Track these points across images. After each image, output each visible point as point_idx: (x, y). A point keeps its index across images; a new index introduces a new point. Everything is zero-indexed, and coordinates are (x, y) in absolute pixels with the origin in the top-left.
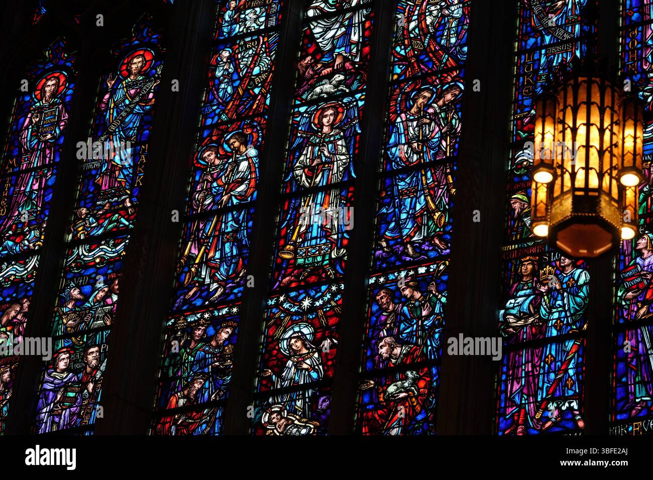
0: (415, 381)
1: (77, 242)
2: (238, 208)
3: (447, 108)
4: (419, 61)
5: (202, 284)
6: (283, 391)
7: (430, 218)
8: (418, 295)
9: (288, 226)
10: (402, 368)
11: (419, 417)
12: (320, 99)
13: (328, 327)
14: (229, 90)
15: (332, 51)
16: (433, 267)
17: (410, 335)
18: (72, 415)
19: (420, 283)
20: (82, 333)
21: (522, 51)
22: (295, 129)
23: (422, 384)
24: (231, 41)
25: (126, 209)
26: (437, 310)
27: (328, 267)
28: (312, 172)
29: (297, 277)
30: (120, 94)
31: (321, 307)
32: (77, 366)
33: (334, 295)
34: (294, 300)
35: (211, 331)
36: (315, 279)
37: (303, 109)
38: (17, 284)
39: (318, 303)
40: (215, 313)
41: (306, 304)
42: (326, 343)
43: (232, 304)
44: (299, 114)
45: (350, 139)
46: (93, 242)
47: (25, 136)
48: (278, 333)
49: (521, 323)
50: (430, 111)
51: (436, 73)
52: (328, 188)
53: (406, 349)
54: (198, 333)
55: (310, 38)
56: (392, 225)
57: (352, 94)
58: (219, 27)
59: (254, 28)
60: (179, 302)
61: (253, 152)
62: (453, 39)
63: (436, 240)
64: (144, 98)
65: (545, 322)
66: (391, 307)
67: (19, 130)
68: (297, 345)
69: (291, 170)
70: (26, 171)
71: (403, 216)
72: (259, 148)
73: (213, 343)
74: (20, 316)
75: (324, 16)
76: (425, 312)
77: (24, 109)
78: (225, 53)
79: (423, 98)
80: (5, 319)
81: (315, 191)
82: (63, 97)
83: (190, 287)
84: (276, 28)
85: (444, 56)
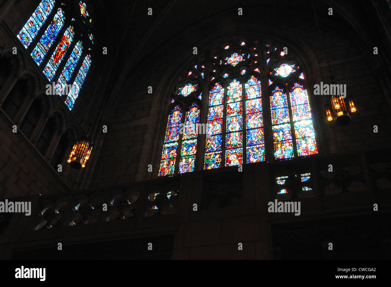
1: (184, 140)
2: (218, 135)
3: (258, 118)
4: (252, 111)
5: (212, 148)
7: (258, 137)
8: (257, 150)
9: (228, 138)
12: (232, 117)
13: (239, 156)
14: (213, 115)
15: (234, 108)
17: (257, 157)
18: (187, 170)
19: (258, 148)
20: (187, 156)
21: (272, 110)
22: (228, 121)
24: (213, 106)
26: (262, 153)
27: (238, 145)
28: (232, 129)
29: (232, 147)
30: (191, 115)
32: (187, 161)
33: (240, 150)
34: (231, 151)
35: (215, 156)
36: (235, 147)
37: (229, 118)
38: (173, 147)
39: (236, 151)
40: (215, 153)
41: (234, 151)
42: (239, 158)
43: (218, 151)
44: (228, 119)
45: (240, 123)
46: (188, 140)
47: (172, 121)
48: (229, 156)
49: (280, 155)
50: (255, 119)
51: (255, 113)
52: (236, 132)
53: (256, 160)
54: (212, 156)
55: (229, 106)
56: (250, 138)
57: (239, 116)
58: (210, 104)
59: (217, 104)
60: (207, 151)
61: (220, 125)
62: (258, 107)
63: (260, 141)
64: (196, 115)
65: (284, 155)
66: (252, 152)
67: (171, 120)
68: (233, 159)
69: (228, 128)
70: (173, 127)
71: (252, 137)
72: (221, 124)
73: (215, 158)
74: (174, 153)
75: (231, 103)
76: (259, 153)
77: (171, 117)
78: (212, 108)
79: (253, 117)
80: (171, 153)
81: (233, 132)
82: (179, 115)
83: (209, 148)
84: (222, 105)
85: (257, 110)
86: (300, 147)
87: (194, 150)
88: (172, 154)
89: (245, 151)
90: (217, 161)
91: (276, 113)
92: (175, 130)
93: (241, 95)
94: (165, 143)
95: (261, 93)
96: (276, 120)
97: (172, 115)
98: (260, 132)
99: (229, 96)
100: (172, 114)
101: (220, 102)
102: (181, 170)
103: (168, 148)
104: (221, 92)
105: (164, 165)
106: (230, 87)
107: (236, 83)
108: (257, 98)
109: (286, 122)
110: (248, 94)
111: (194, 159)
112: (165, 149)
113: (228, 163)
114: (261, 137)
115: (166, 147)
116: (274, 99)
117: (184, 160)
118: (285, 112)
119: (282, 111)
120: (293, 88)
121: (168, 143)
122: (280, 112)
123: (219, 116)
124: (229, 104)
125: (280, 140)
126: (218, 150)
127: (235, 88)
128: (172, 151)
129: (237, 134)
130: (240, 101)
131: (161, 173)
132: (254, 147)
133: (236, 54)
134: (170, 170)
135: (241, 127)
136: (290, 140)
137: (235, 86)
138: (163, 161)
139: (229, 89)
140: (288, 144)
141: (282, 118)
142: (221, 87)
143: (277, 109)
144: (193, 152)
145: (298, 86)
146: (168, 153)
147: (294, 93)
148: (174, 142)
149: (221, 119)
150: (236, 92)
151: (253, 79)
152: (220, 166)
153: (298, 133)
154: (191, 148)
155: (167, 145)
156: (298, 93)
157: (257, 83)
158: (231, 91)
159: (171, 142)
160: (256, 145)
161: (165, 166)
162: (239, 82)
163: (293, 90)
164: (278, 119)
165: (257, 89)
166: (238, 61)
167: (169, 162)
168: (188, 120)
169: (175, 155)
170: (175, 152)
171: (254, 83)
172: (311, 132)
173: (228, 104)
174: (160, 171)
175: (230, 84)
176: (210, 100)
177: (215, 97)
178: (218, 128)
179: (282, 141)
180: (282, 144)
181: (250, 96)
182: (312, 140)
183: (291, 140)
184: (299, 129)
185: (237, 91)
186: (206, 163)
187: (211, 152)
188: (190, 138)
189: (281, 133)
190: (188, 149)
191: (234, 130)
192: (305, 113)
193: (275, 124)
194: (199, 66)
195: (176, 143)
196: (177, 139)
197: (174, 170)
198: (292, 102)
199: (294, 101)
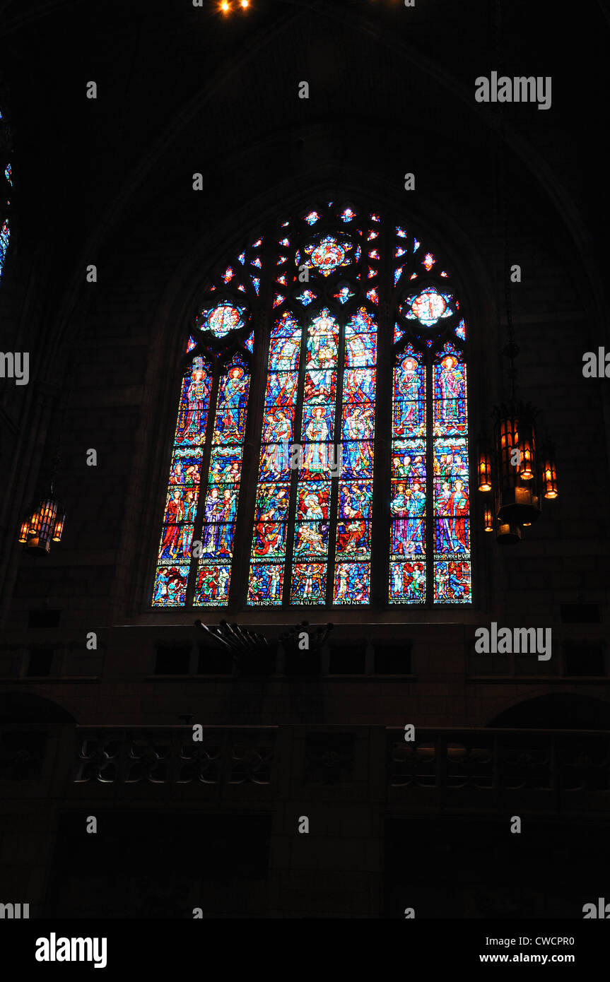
0: (360, 525)
1: (216, 445)
2: (284, 443)
3: (366, 418)
4: (355, 397)
5: (271, 472)
6: (307, 521)
7: (362, 462)
8: (359, 491)
10: (354, 520)
11: (362, 540)
12: (314, 405)
13: (323, 499)
14: (277, 393)
16: (364, 482)
17: (357, 506)
18: (221, 516)
19: (360, 488)
20: (222, 483)
22: (305, 415)
23: (362, 527)
24: (276, 372)
25: (237, 435)
26: (367, 499)
27: (322, 474)
28: (313, 434)
29: (310, 476)
30: (230, 385)
31: (321, 490)
32: (221, 497)
33: (325, 486)
34: (309, 485)
35: (276, 492)
37: (308, 407)
38: (192, 458)
39: (319, 488)
40: (278, 485)
41: (315, 487)
42: (324, 504)
43: (284, 482)
44: (307, 409)
45: (328, 423)
46: (223, 446)
47: (190, 395)
48: (304, 497)
49: (400, 509)
50: (360, 418)
51: (362, 403)
52: (320, 442)
53: (355, 512)
54: (271, 492)
55: (309, 377)
56: (347, 462)
57: (328, 405)
58: (271, 365)
59: (285, 368)
60: (262, 478)
61: (289, 421)
62: (368, 390)
63: (365, 471)
64: (241, 389)
65: (409, 511)
66: (349, 495)
67: (186, 392)
68: (312, 503)
69: (305, 431)
70: (192, 410)
71: (351, 459)
72: (291, 420)
73: (278, 497)
74: (195, 472)
75: (315, 369)
76: (362, 499)
77: (188, 383)
78: (274, 377)
79: (357, 412)
80: (188, 472)
81: (315, 442)
82: (205, 381)
83: (266, 472)
84: (295, 371)
85: (365, 397)
86: (439, 495)
87: (235, 471)
88: (191, 474)
89: (335, 489)
90: (281, 504)
91: (401, 410)
92: (196, 418)
93: (335, 353)
94: (176, 448)
95: (376, 355)
96: (401, 427)
97: (189, 379)
98: (366, 452)
99: (310, 351)
100: (190, 375)
101: (291, 365)
102: (208, 514)
103: (183, 459)
104: (295, 339)
105: (175, 498)
106: (314, 329)
107: (327, 320)
108: (367, 367)
109: (419, 436)
110: (350, 353)
111: (236, 493)
112: (175, 461)
113: (301, 512)
114: (368, 463)
115: (177, 456)
116: (400, 376)
117: (215, 493)
118: (419, 412)
119: (414, 408)
120: (442, 356)
121: (182, 448)
122: (409, 408)
123: (288, 398)
124: (310, 372)
125: (404, 476)
126: (284, 479)
127: (325, 333)
128: (191, 469)
130: (332, 369)
131: (169, 515)
132: (353, 482)
133: (332, 240)
134: (187, 511)
135: (331, 432)
136: (423, 477)
137: (323, 327)
138: (172, 487)
139: (312, 333)
140: (417, 487)
141: (413, 425)
142: (294, 323)
143: (405, 401)
144: (234, 477)
145: (452, 353)
146: (182, 471)
147: (441, 368)
148: (194, 447)
149: (291, 406)
150: (324, 345)
151: (363, 316)
152: (285, 516)
153: (439, 465)
154: (229, 468)
155: (179, 453)
156: (450, 370)
157: (370, 329)
158: (315, 339)
159: (188, 447)
160: (357, 479)
161: (176, 501)
162: (333, 319)
163: (441, 360)
164: (404, 425)
165: (369, 346)
166: (333, 262)
167: (185, 493)
168: (223, 398)
169: (196, 479)
170: (197, 472)
171: (364, 327)
172: (462, 467)
173: (308, 370)
174: (166, 510)
175: (314, 321)
176: (272, 355)
177: (282, 348)
178: (285, 427)
179: (407, 477)
180: (406, 484)
181: (355, 359)
182: (464, 485)
183: (424, 479)
184: (441, 456)
185: (329, 343)
186: (258, 506)
187: (269, 482)
188: (226, 443)
189: (407, 460)
190: (223, 469)
191: (317, 439)
192: (457, 421)
193: (398, 435)
194: (249, 258)
195: (198, 450)
196: (200, 439)
197: (195, 512)
198: (435, 390)
199: (440, 387)
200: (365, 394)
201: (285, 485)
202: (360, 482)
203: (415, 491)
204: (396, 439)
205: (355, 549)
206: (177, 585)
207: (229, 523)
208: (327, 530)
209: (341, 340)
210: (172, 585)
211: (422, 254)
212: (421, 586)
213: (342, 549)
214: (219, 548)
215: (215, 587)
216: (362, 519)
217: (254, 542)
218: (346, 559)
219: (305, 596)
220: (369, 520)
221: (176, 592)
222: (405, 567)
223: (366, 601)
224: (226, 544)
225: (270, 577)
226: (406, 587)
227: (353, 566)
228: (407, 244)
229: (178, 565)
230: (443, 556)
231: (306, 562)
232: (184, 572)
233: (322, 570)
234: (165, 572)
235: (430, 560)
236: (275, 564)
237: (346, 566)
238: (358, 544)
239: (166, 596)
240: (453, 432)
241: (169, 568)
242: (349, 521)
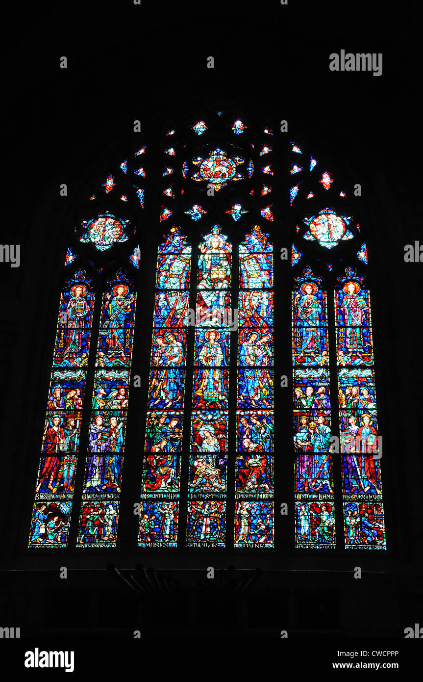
0: (260, 460)
1: (100, 368)
2: (176, 368)
3: (264, 344)
4: (251, 321)
5: (161, 399)
6: (203, 454)
7: (261, 391)
8: (258, 423)
9: (198, 381)
10: (254, 453)
11: (264, 476)
13: (220, 429)
14: (166, 313)
15: (211, 307)
16: (264, 412)
17: (257, 439)
18: (106, 446)
19: (260, 418)
20: (107, 410)
21: (295, 327)
22: (198, 338)
23: (263, 461)
24: (165, 291)
25: (122, 357)
26: (267, 431)
27: (218, 403)
28: (207, 359)
29: (205, 404)
30: (114, 303)
31: (217, 420)
32: (107, 425)
33: (222, 416)
34: (204, 414)
35: (168, 421)
36: (213, 407)
37: (201, 330)
38: (73, 381)
39: (215, 418)
40: (169, 413)
41: (210, 417)
42: (221, 436)
43: (176, 410)
44: (199, 332)
45: (223, 348)
46: (108, 369)
47: (69, 312)
48: (198, 427)
49: (303, 444)
50: (257, 344)
51: (259, 328)
52: (215, 368)
53: (255, 445)
54: (162, 420)
55: (201, 298)
56: (245, 390)
57: (222, 328)
58: (158, 283)
59: (174, 287)
60: (152, 405)
61: (180, 344)
62: (265, 314)
63: (264, 401)
64: (126, 308)
65: (314, 445)
66: (248, 426)
67: (65, 308)
68: (208, 434)
69: (198, 356)
70: (72, 329)
71: (249, 388)
72: (182, 343)
73: (169, 426)
74: (76, 397)
75: (206, 290)
76: (262, 431)
77: (67, 299)
78: (162, 296)
79: (254, 337)
80: (68, 396)
81: (209, 368)
82: (86, 298)
83: (156, 399)
84: (185, 290)
85: (262, 321)
86: (345, 430)
87: (121, 397)
88: (72, 398)
89: (233, 419)
90: (174, 434)
91: (302, 337)
92: (77, 337)
93: (229, 273)
94: (55, 369)
95: (273, 277)
96: (302, 355)
97: (67, 294)
98: (265, 380)
99: (202, 270)
100: (69, 290)
101: (181, 283)
102: (93, 444)
103: (62, 382)
104: (184, 256)
105: (54, 424)
106: (205, 246)
107: (219, 237)
108: (264, 289)
109: (322, 365)
110: (245, 274)
111: (123, 421)
112: (54, 384)
113: (196, 444)
114: (267, 393)
115: (55, 378)
116: (299, 300)
117: (99, 421)
118: (321, 339)
119: (315, 335)
120: (343, 281)
121: (61, 370)
122: (311, 335)
123: (178, 319)
124: (202, 292)
125: (306, 407)
126: (176, 407)
127: (217, 251)
128: (72, 393)
129: (218, 375)
130: (225, 290)
131: (48, 444)
132: (251, 412)
133: (222, 153)
134: (68, 439)
135: (226, 358)
136: (327, 409)
137: (215, 245)
138: (50, 413)
139: (203, 251)
140: (321, 420)
141: (315, 353)
142: (183, 239)
143: (306, 327)
144: (121, 404)
145: (354, 278)
146: (62, 395)
147: (343, 293)
148: (75, 369)
149: (182, 328)
150: (215, 264)
151: (257, 235)
152: (178, 447)
153: (344, 397)
154: (114, 393)
155: (58, 375)
156: (353, 296)
157: (266, 249)
158: (206, 257)
159: (68, 368)
160: (256, 409)
161: (56, 429)
162: (226, 237)
163: (342, 285)
164: (305, 353)
165: (265, 267)
166: (224, 176)
167: (66, 419)
168: (107, 317)
169: (78, 404)
170: (79, 396)
171: (258, 246)
172: (370, 400)
173: (200, 290)
174: (44, 438)
175: (205, 237)
176: (159, 272)
177: (170, 265)
178: (176, 350)
179: (311, 408)
180: (310, 416)
181: (251, 280)
182: (372, 419)
183: (329, 412)
184: (346, 388)
185: (221, 262)
186: (148, 436)
187: (159, 410)
188: (111, 365)
189: (310, 390)
190: (108, 393)
191: (210, 363)
192: (362, 350)
193: (299, 364)
194: (132, 167)
195: (79, 372)
196: (81, 361)
197: (77, 441)
198: (337, 317)
199: (343, 313)
200: (262, 318)
201: (178, 413)
202: (259, 413)
203: (319, 424)
204: (297, 367)
205: (256, 486)
206: (57, 523)
207: (116, 454)
208: (225, 464)
209: (234, 260)
210: (52, 524)
211: (319, 172)
212: (329, 528)
213: (242, 485)
214: (105, 482)
215: (101, 526)
216: (263, 453)
217: (144, 475)
218: (247, 496)
219: (202, 537)
220: (270, 454)
221: (57, 531)
222: (311, 506)
223: (270, 545)
224: (113, 477)
225: (163, 515)
226: (313, 529)
227: (255, 505)
228: (303, 161)
229: (58, 500)
230: (353, 497)
231: (202, 499)
232: (65, 508)
233: (220, 508)
234: (44, 508)
235: (338, 500)
236: (168, 501)
237: (247, 505)
238: (259, 481)
239: (44, 536)
240: (358, 362)
241: (48, 503)
242: (248, 454)
